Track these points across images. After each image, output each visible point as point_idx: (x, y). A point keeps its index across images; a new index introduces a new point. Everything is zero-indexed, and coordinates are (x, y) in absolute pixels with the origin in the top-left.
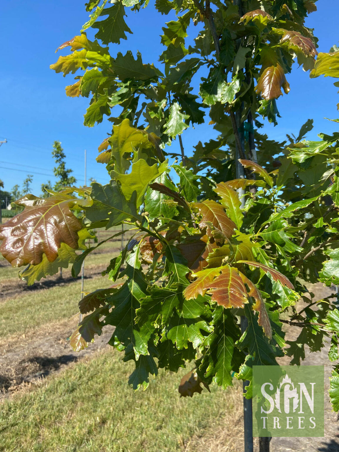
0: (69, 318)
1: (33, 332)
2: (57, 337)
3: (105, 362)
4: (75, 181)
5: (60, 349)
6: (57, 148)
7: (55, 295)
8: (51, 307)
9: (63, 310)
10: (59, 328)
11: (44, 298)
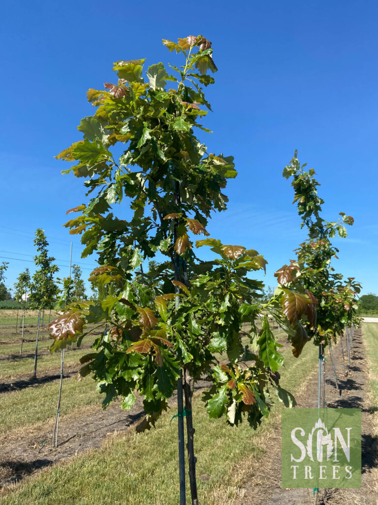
0: (44, 421)
1: (5, 437)
2: (31, 441)
3: (82, 465)
4: (57, 270)
5: (35, 454)
6: (40, 236)
7: (28, 397)
8: (24, 411)
9: (37, 413)
10: (32, 433)
11: (16, 401)
